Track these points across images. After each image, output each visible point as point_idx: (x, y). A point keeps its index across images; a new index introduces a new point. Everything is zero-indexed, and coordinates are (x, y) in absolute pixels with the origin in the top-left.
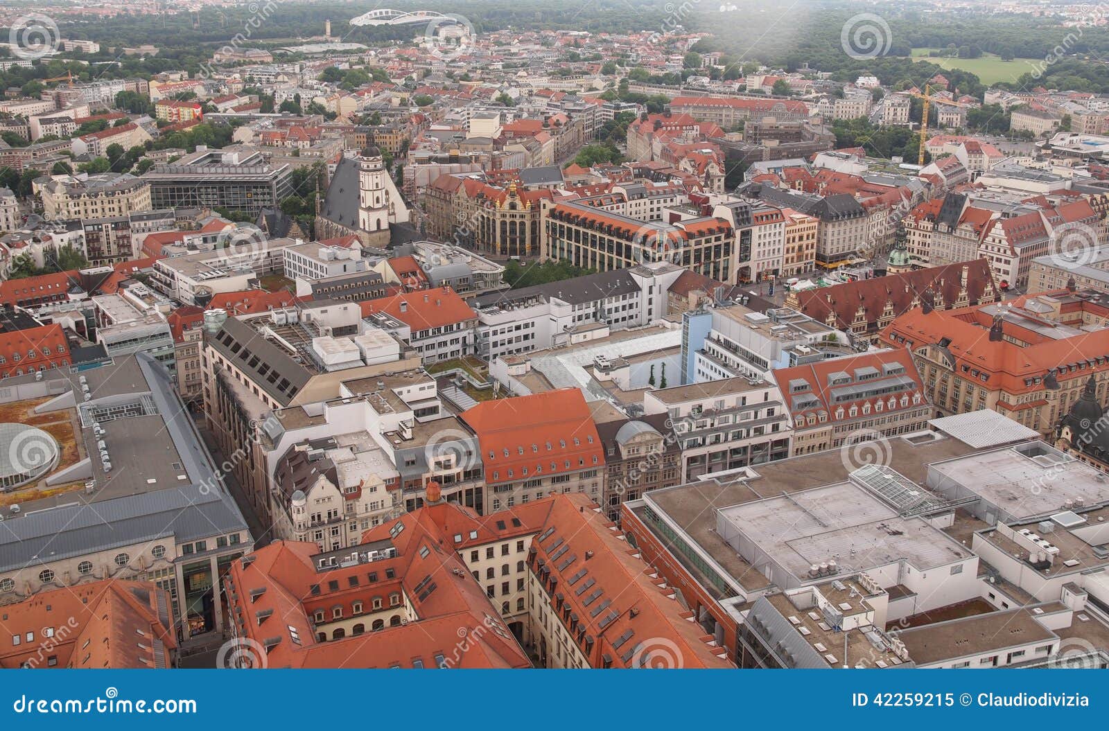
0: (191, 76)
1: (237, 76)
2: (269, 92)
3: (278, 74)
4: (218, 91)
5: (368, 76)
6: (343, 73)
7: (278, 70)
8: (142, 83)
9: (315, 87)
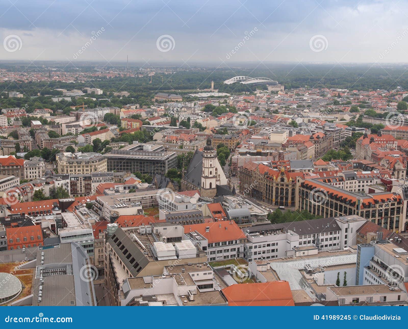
0: (141, 107)
1: (163, 107)
2: (176, 116)
3: (183, 107)
4: (152, 115)
5: (226, 110)
6: (214, 107)
7: (183, 105)
8: (118, 109)
9: (199, 114)
